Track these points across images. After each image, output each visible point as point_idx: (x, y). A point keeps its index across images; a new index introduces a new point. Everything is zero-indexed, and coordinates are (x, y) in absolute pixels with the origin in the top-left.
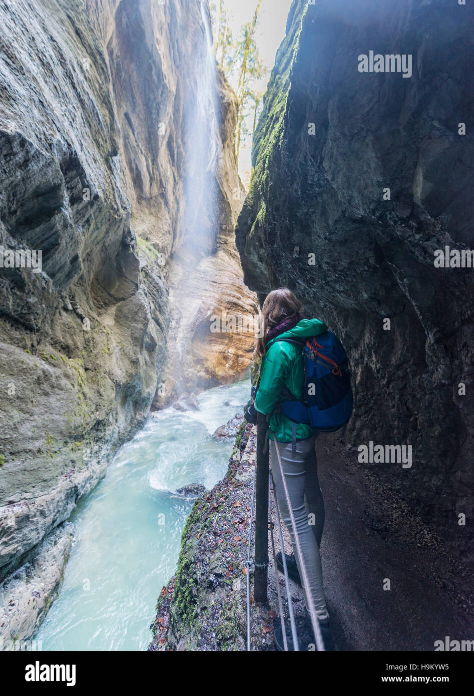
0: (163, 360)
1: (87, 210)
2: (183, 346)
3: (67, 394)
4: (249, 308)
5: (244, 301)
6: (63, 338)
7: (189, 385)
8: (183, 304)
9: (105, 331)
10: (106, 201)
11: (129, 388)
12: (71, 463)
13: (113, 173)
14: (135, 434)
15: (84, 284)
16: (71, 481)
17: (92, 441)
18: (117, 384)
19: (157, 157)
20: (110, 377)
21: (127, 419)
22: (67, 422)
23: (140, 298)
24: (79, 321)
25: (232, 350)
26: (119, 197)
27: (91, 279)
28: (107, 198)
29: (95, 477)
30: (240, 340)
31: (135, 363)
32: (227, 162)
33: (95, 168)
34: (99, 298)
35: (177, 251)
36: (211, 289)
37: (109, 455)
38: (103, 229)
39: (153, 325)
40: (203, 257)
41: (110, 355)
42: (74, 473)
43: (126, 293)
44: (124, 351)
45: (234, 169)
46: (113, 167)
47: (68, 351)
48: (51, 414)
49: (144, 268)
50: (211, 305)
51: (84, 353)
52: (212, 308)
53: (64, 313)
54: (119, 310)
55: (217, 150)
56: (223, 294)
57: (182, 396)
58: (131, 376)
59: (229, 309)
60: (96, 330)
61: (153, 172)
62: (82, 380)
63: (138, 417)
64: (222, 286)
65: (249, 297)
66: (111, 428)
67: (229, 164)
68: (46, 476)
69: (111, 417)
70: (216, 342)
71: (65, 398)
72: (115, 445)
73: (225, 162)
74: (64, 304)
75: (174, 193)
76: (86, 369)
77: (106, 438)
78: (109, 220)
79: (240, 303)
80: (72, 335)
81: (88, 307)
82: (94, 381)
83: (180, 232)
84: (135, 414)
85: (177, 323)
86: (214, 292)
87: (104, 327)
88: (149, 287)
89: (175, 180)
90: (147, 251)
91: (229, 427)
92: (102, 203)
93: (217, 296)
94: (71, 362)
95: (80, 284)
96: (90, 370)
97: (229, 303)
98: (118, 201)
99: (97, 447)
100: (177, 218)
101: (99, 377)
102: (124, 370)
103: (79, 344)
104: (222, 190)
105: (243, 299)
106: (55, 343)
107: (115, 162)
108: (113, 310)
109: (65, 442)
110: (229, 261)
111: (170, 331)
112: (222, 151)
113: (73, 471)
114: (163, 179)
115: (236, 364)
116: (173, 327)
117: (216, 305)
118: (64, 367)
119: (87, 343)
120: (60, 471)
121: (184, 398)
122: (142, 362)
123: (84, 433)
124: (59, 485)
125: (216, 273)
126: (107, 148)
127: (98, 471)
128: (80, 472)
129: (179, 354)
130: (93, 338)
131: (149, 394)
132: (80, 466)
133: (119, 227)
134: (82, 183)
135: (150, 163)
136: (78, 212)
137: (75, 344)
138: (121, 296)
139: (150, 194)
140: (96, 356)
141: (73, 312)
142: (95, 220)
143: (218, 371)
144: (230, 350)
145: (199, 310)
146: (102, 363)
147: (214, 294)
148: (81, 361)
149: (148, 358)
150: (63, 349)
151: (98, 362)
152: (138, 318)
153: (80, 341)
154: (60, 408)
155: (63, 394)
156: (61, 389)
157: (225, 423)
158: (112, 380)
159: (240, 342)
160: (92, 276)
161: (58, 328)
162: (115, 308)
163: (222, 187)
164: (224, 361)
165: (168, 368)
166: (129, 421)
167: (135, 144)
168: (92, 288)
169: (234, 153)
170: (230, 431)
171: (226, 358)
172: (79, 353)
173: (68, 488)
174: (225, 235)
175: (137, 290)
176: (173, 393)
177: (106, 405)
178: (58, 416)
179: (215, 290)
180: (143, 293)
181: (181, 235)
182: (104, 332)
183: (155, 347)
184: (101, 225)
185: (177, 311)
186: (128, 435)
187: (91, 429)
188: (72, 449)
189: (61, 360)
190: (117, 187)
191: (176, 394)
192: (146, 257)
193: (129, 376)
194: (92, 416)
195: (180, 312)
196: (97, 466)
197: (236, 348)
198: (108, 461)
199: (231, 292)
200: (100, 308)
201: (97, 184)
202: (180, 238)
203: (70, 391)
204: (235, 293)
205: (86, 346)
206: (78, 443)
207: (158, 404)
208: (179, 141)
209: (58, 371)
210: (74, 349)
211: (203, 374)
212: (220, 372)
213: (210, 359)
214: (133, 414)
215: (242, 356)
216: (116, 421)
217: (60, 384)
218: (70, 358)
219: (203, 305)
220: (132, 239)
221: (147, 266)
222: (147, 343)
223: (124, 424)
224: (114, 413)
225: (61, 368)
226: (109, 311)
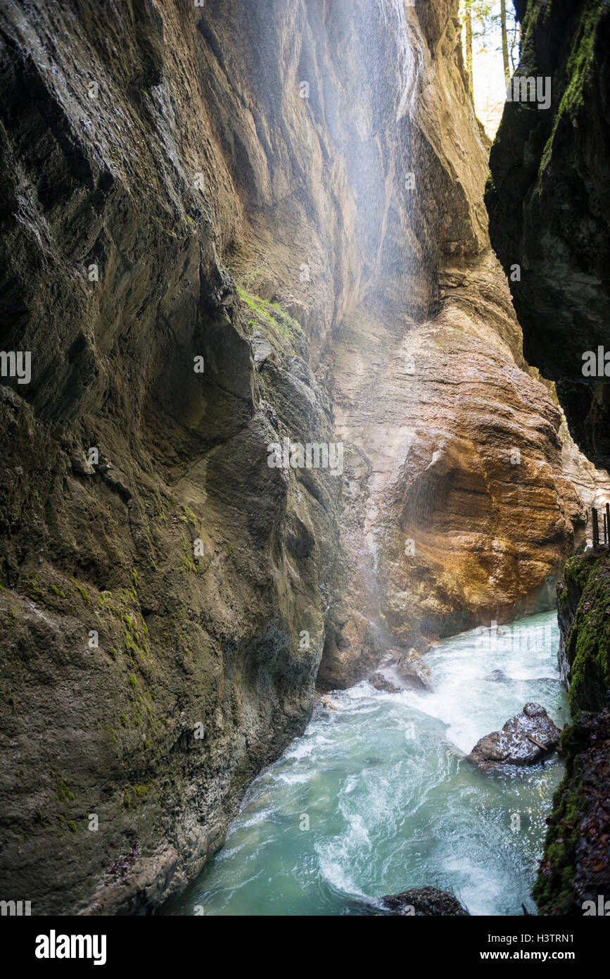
0: (336, 574)
1: (89, 219)
2: (380, 539)
3: (98, 679)
4: (533, 436)
5: (522, 420)
6: (79, 543)
7: (401, 630)
8: (372, 441)
9: (184, 518)
10: (139, 194)
11: (259, 645)
12: (125, 839)
13: (154, 129)
14: (285, 745)
15: (120, 411)
16: (125, 883)
17: (176, 778)
18: (226, 643)
19: (278, 106)
20: (204, 627)
21: (263, 714)
22: (104, 745)
23: (262, 433)
24: (117, 499)
25: (500, 543)
26: (176, 186)
27: (141, 398)
28: (139, 186)
29: (195, 853)
30: (518, 517)
31: (264, 588)
32: (446, 89)
33: (97, 109)
34: (165, 442)
35: (346, 319)
36: (436, 399)
37: (228, 797)
38: (143, 265)
39: (300, 496)
40: (409, 328)
41: (200, 574)
42: (132, 862)
43: (227, 423)
44: (234, 563)
45: (464, 103)
46: (155, 113)
47: (97, 573)
48: (63, 727)
49: (266, 361)
50: (438, 437)
51: (135, 574)
52: (441, 444)
53: (76, 484)
54: (215, 467)
55: (417, 64)
56: (465, 408)
57: (388, 657)
58: (258, 619)
59: (483, 443)
60: (163, 516)
61: (274, 145)
62: (135, 639)
63: (288, 708)
64: (461, 389)
65: (534, 410)
66: (224, 741)
67: (449, 94)
68: (59, 878)
69: (220, 717)
70: (460, 527)
71: (94, 687)
72: (240, 773)
73: (441, 88)
74: (73, 461)
75: (326, 185)
76: (146, 613)
77: (215, 765)
78: (155, 243)
79: (512, 425)
80: (101, 534)
81: (135, 464)
82: (166, 639)
83: (350, 273)
84: (282, 702)
85: (362, 486)
86: (444, 406)
87: (183, 509)
88: (282, 406)
89: (325, 156)
90: (273, 323)
91: (510, 739)
92: (126, 195)
93: (451, 415)
94: (106, 599)
95: (110, 411)
96: (155, 613)
97: (483, 428)
98: (174, 196)
99: (193, 787)
100: (338, 241)
101: (178, 629)
102: (240, 607)
103: (120, 554)
104: (440, 157)
105: (519, 416)
106: (61, 557)
107: (161, 101)
108: (200, 467)
109: (105, 791)
110: (474, 327)
111: (348, 508)
112: (431, 64)
113: (131, 859)
114: (298, 154)
115: (514, 576)
116: (354, 496)
117: (450, 436)
118: (87, 612)
119: (142, 550)
120: (95, 860)
121: (392, 661)
122: (282, 585)
123: (153, 762)
124: (97, 895)
125: (443, 360)
126: (130, 62)
127: (203, 839)
128: (151, 855)
129: (372, 558)
130: (155, 539)
131: (307, 656)
132: (150, 841)
133: (187, 263)
134: (62, 146)
135: (265, 123)
136: (67, 228)
137: (111, 555)
138: (217, 432)
139: (273, 195)
140: (165, 579)
141: (98, 478)
142: (118, 244)
143: (470, 594)
144: (495, 543)
145: (411, 452)
146: (182, 596)
147: (444, 410)
148: (129, 596)
149: (296, 575)
150: (84, 568)
151: (172, 594)
152: (261, 482)
153: (121, 546)
154: (82, 711)
155: (87, 679)
156: (83, 667)
157: (500, 729)
158: (212, 633)
159: (519, 521)
160: (143, 391)
161: (65, 523)
162: (205, 462)
163: (441, 150)
164: (482, 571)
165: (349, 594)
166: (268, 720)
167: (227, 88)
168: (147, 420)
169: (460, 66)
170: (513, 749)
171: (487, 563)
172: (124, 575)
173: (120, 899)
174: (459, 267)
175: (252, 414)
176: (366, 650)
177: (202, 693)
178: (80, 732)
179: (445, 402)
180: (266, 421)
181: (352, 282)
182: (182, 522)
183: (312, 549)
184: (136, 258)
185: (359, 460)
186: (271, 749)
187: (172, 751)
188: (126, 805)
189: (79, 596)
190: (170, 162)
191: (375, 653)
192: (270, 336)
193: (254, 622)
194: (169, 721)
195: (367, 461)
196: (198, 829)
197: (510, 537)
198: (227, 811)
199: (485, 402)
200: (169, 466)
201: (104, 146)
202: (350, 290)
203: (106, 669)
204: (496, 404)
205: (141, 560)
206: (141, 788)
207: (333, 675)
208: (327, 61)
209: (72, 624)
210: (110, 568)
211: (432, 602)
212: (476, 598)
213: (447, 566)
214: (276, 702)
215: (526, 556)
216: (236, 723)
217: (78, 656)
218: (102, 589)
219: (419, 441)
220: (227, 293)
221: (274, 357)
222: (290, 539)
223: (257, 727)
224: (228, 706)
225: (78, 616)
226: (192, 472)
